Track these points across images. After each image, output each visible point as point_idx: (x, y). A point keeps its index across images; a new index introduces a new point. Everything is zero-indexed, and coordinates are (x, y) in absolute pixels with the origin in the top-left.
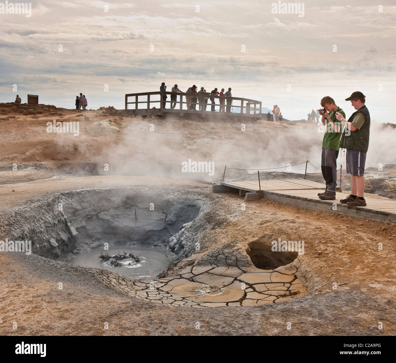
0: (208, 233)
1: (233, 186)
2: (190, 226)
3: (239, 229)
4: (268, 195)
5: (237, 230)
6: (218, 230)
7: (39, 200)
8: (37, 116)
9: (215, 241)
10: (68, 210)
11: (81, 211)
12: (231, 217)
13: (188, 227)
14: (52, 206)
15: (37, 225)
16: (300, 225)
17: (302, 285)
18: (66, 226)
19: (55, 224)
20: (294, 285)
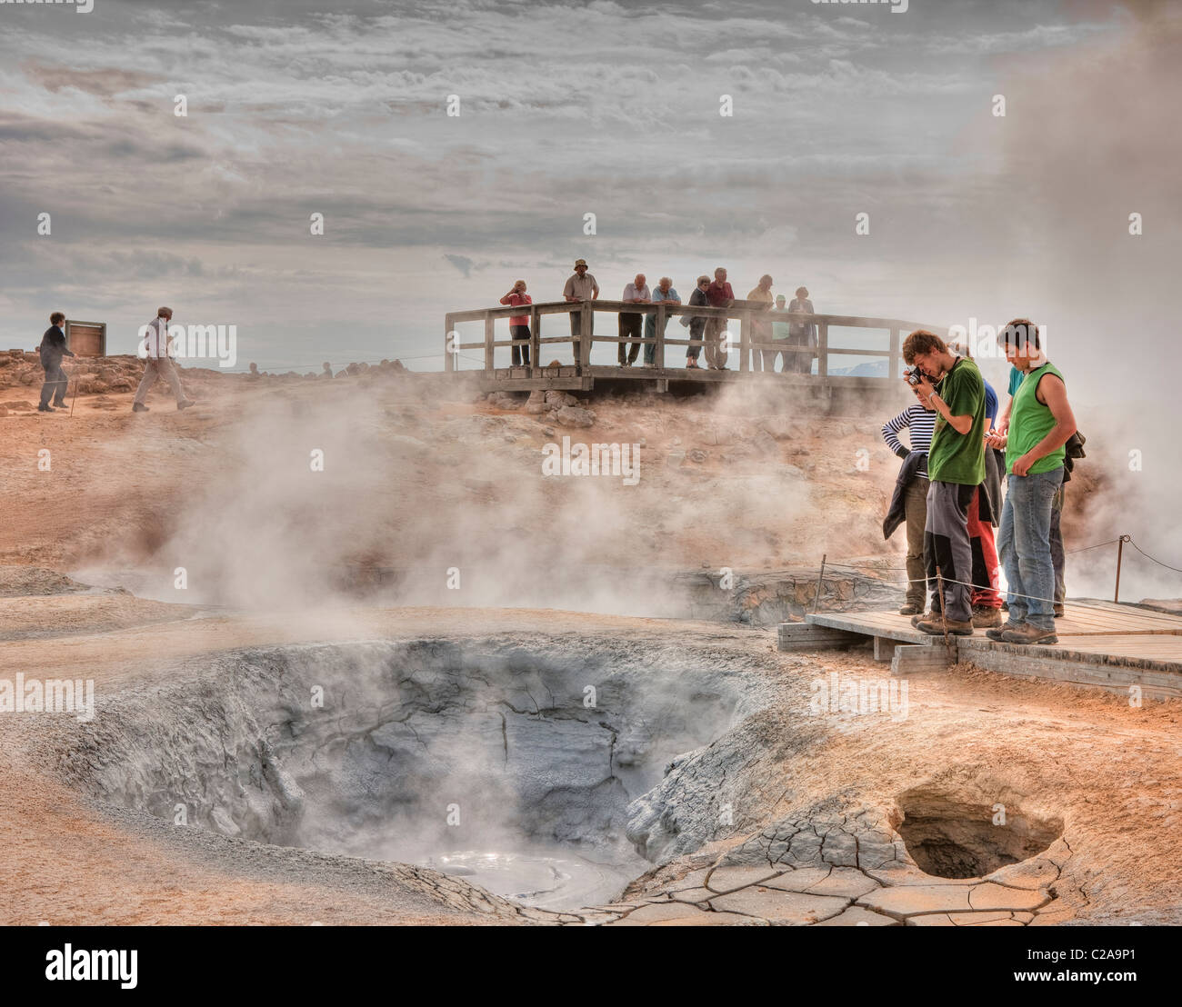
0: (763, 774)
1: (852, 625)
2: (699, 758)
3: (867, 756)
4: (973, 652)
5: (859, 758)
6: (796, 762)
7: (173, 676)
8: (112, 400)
9: (785, 798)
10: (266, 714)
11: (314, 721)
12: (843, 720)
13: (693, 762)
14: (217, 694)
15: (170, 755)
16: (1075, 735)
17: (1072, 914)
18: (264, 766)
19: (227, 757)
20: (1045, 916)
